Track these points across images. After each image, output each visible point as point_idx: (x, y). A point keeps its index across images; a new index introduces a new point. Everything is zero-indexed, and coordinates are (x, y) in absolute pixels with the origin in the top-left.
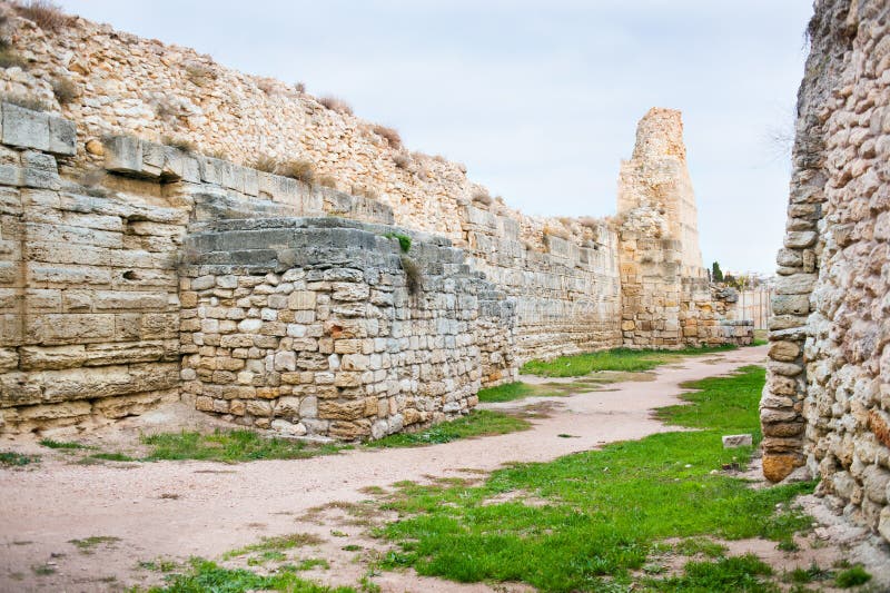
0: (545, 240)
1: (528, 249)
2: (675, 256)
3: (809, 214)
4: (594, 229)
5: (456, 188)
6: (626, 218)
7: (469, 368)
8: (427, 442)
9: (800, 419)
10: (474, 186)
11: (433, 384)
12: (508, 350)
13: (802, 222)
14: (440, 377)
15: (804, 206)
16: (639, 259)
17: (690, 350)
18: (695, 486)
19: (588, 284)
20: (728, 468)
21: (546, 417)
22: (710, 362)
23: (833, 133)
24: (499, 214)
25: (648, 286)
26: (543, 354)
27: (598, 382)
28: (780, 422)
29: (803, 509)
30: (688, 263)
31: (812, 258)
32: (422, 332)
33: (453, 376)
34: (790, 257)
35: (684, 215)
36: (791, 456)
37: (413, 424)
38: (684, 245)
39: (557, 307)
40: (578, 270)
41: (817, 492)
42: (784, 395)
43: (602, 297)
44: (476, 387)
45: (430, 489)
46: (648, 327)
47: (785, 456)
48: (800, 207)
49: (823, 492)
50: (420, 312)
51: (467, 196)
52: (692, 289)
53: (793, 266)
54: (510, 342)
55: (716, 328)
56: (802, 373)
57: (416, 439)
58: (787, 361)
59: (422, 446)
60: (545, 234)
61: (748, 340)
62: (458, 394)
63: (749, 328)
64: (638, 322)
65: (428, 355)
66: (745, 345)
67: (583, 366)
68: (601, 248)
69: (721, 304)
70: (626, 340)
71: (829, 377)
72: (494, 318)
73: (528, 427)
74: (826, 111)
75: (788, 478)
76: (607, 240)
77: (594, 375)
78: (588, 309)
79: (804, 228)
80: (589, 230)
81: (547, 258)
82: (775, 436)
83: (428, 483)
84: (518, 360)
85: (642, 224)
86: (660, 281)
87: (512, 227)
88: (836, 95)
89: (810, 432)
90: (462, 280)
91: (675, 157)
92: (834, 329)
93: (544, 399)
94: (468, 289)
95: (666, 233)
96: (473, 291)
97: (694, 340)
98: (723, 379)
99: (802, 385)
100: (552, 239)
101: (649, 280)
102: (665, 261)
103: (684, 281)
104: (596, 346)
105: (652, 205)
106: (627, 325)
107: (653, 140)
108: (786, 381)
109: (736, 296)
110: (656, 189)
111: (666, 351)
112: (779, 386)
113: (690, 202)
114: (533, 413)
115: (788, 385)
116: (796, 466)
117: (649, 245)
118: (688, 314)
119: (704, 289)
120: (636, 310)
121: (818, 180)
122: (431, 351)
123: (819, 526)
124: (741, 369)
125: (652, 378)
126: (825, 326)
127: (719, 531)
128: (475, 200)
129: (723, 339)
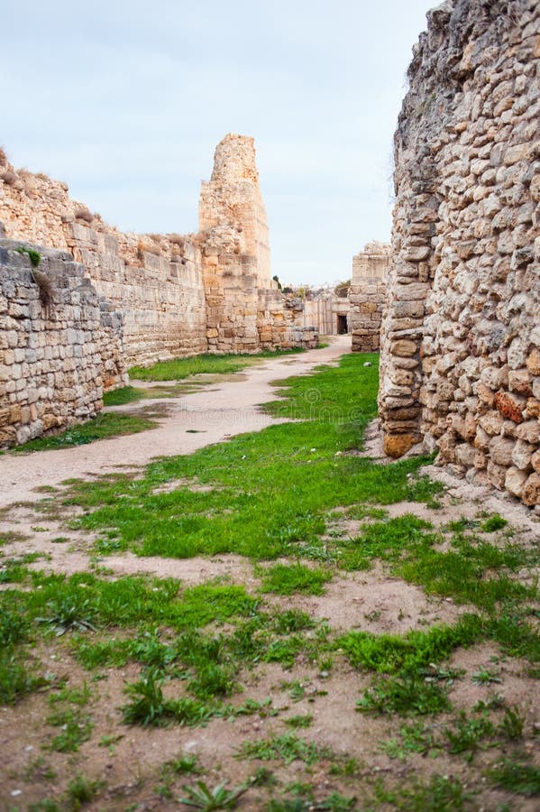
0: (140, 256)
1: (126, 264)
2: (252, 270)
3: (424, 232)
4: (181, 245)
5: (59, 205)
6: (208, 236)
7: (95, 375)
8: (70, 444)
9: (418, 405)
10: (75, 203)
11: (66, 391)
12: (120, 358)
13: (419, 239)
14: (72, 384)
15: (421, 225)
16: (220, 273)
17: (266, 353)
18: (330, 466)
19: (178, 297)
20: (349, 449)
21: (167, 416)
22: (286, 363)
23: (446, 164)
24: (100, 230)
25: (230, 297)
26: (143, 361)
27: (198, 383)
28: (401, 407)
29: (428, 476)
30: (262, 277)
31: (426, 269)
32: (55, 342)
33: (82, 383)
34: (408, 269)
35: (258, 233)
36: (410, 436)
37: (51, 428)
38: (259, 261)
39: (152, 318)
40: (169, 283)
41: (437, 462)
42: (404, 385)
43: (189, 308)
44: (100, 392)
45: (99, 485)
46: (230, 334)
47: (405, 436)
48: (418, 226)
49: (442, 462)
50: (51, 324)
51: (70, 213)
52: (267, 300)
53: (411, 276)
54: (121, 350)
55: (288, 333)
56: (419, 366)
57: (58, 441)
58: (407, 357)
59: (67, 448)
60: (139, 250)
61: (314, 344)
62: (87, 399)
63: (316, 333)
64: (221, 330)
65: (61, 364)
66: (312, 348)
67: (180, 370)
68: (187, 263)
69: (290, 312)
70: (211, 347)
71: (451, 368)
72: (107, 329)
73: (155, 426)
74: (438, 144)
75: (408, 453)
76: (193, 256)
77: (192, 378)
78: (179, 319)
79: (420, 244)
80: (177, 246)
81: (143, 272)
82: (397, 420)
83: (93, 479)
84: (127, 366)
85: (223, 241)
86: (240, 292)
87: (112, 242)
88: (449, 130)
89: (426, 414)
90: (85, 292)
91: (250, 180)
92: (458, 328)
93: (157, 401)
94: (91, 301)
95: (243, 250)
96: (95, 303)
97: (270, 344)
98: (304, 378)
99: (419, 376)
100: (146, 254)
101: (230, 292)
102: (244, 274)
103: (260, 293)
104: (186, 352)
105: (230, 224)
106: (211, 333)
107: (230, 164)
108: (406, 373)
109: (303, 306)
110: (234, 209)
111: (246, 355)
112: (400, 377)
113: (264, 221)
114: (152, 413)
115: (408, 377)
116: (413, 444)
117: (230, 260)
118: (265, 322)
119: (277, 299)
120: (218, 318)
121: (432, 203)
122: (62, 360)
123: (449, 489)
124: (316, 368)
125: (243, 378)
126: (447, 326)
127: (374, 499)
128: (78, 217)
129: (294, 344)
